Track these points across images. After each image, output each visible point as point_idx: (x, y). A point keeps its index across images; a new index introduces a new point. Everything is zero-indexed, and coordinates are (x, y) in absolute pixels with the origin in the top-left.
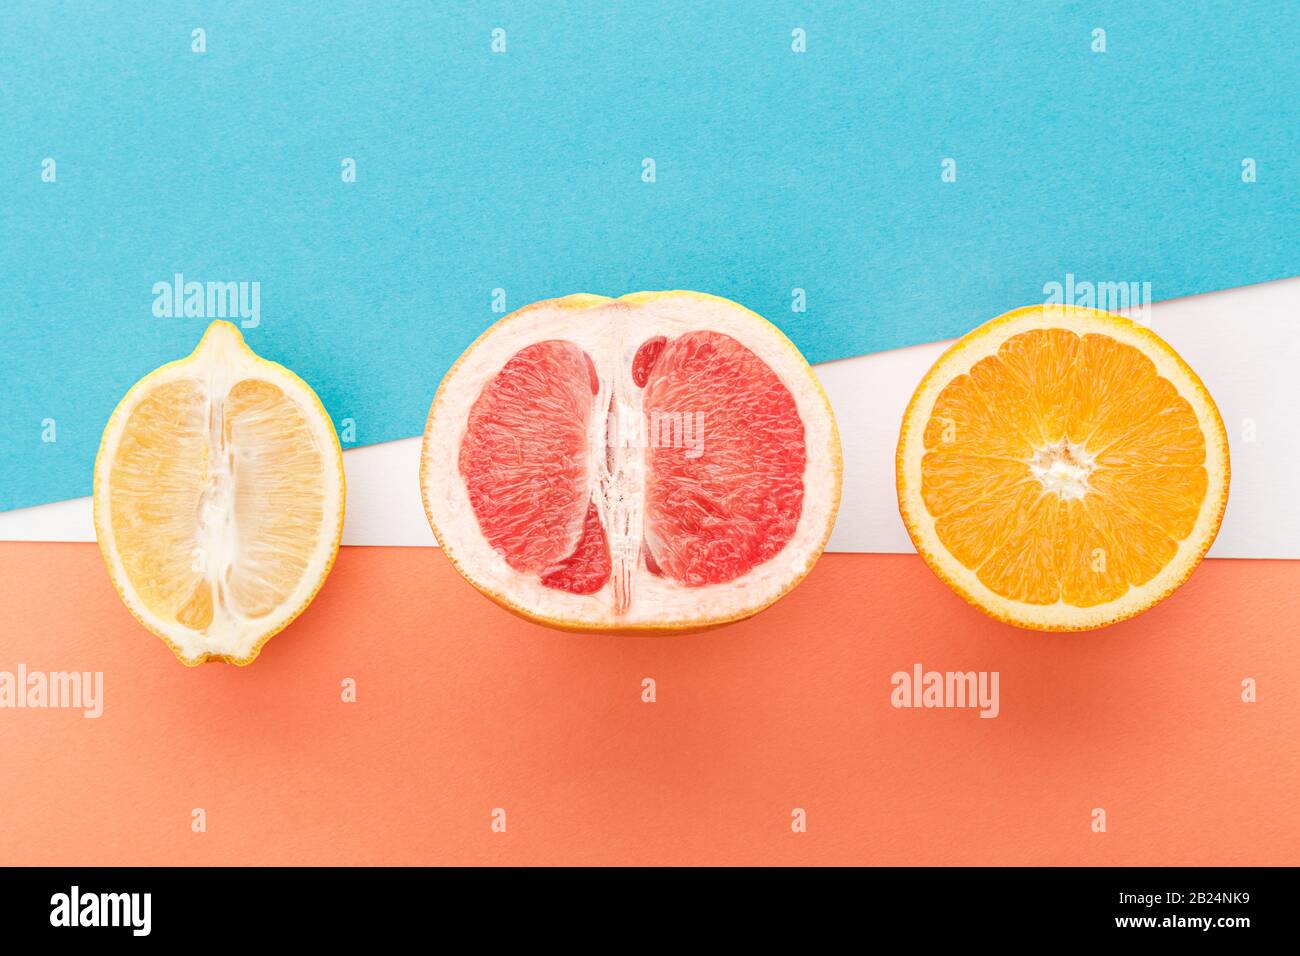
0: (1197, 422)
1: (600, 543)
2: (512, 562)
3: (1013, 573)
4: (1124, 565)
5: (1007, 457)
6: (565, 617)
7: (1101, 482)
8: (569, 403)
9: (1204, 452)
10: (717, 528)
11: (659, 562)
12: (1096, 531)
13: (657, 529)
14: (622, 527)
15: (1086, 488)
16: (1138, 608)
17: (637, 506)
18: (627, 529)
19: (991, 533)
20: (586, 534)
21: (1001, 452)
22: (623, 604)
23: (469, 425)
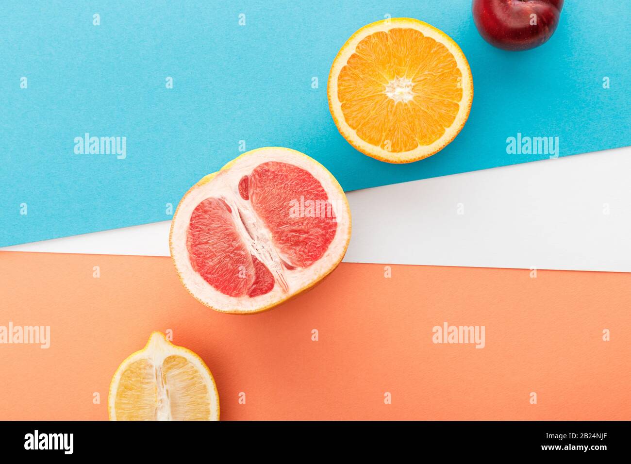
0: (448, 50)
1: (264, 269)
2: (233, 295)
3: (395, 141)
4: (440, 121)
5: (375, 94)
6: (266, 305)
7: (418, 90)
8: (223, 222)
9: (455, 62)
10: (306, 238)
11: (290, 264)
12: (423, 111)
13: (283, 251)
14: (270, 258)
15: (412, 94)
16: (452, 137)
17: (271, 247)
18: (272, 258)
19: (380, 128)
20: (257, 269)
21: (372, 93)
22: (285, 289)
23: (189, 251)
